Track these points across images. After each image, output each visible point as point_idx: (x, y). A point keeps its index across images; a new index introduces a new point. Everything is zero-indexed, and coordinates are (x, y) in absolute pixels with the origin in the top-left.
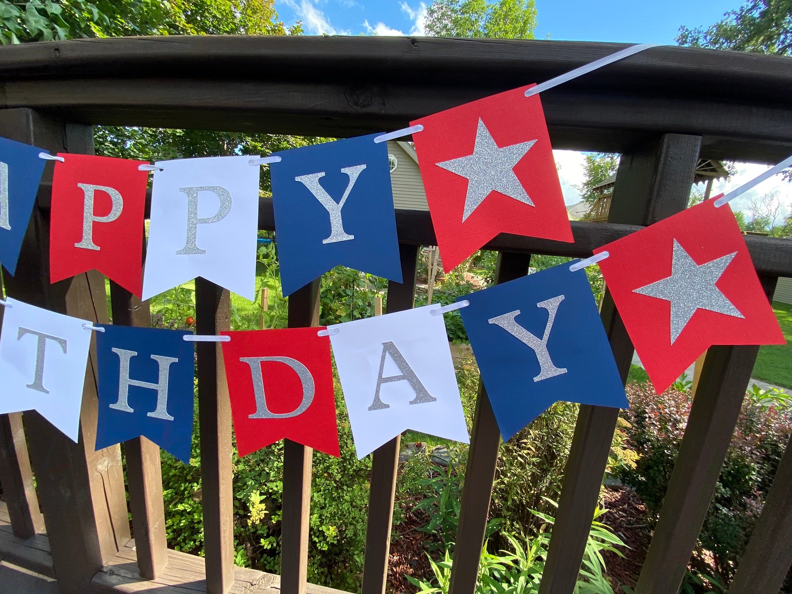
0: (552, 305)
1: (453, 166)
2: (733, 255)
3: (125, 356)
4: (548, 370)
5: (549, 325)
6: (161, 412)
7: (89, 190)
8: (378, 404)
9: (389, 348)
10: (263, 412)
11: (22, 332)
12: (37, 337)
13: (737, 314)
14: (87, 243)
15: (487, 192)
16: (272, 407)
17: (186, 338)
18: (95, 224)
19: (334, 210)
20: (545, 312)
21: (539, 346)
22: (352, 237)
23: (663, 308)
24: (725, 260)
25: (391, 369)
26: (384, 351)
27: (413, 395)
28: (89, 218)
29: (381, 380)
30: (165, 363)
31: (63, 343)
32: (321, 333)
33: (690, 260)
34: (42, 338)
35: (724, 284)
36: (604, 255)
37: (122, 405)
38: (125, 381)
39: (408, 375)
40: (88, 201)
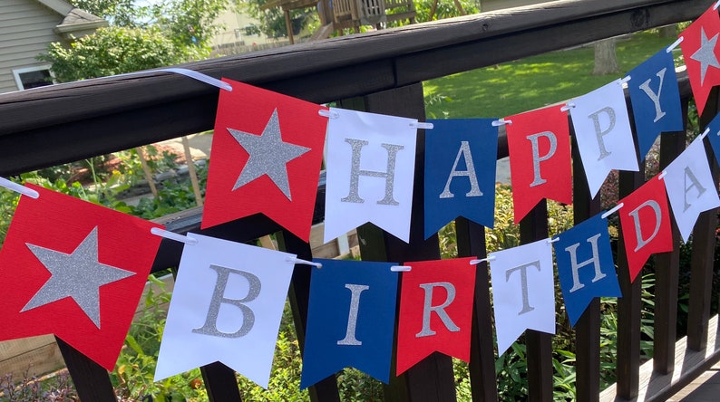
3: (572, 249)
6: (599, 275)
8: (686, 207)
9: (687, 171)
11: (509, 273)
12: (520, 270)
14: (538, 180)
15: (707, 67)
17: (603, 216)
18: (542, 163)
19: (656, 99)
22: (665, 114)
25: (689, 182)
26: (685, 174)
28: (537, 160)
29: (686, 191)
30: (594, 241)
31: (537, 264)
32: (660, 178)
34: (523, 269)
37: (576, 286)
38: (575, 268)
39: (695, 182)
40: (535, 147)
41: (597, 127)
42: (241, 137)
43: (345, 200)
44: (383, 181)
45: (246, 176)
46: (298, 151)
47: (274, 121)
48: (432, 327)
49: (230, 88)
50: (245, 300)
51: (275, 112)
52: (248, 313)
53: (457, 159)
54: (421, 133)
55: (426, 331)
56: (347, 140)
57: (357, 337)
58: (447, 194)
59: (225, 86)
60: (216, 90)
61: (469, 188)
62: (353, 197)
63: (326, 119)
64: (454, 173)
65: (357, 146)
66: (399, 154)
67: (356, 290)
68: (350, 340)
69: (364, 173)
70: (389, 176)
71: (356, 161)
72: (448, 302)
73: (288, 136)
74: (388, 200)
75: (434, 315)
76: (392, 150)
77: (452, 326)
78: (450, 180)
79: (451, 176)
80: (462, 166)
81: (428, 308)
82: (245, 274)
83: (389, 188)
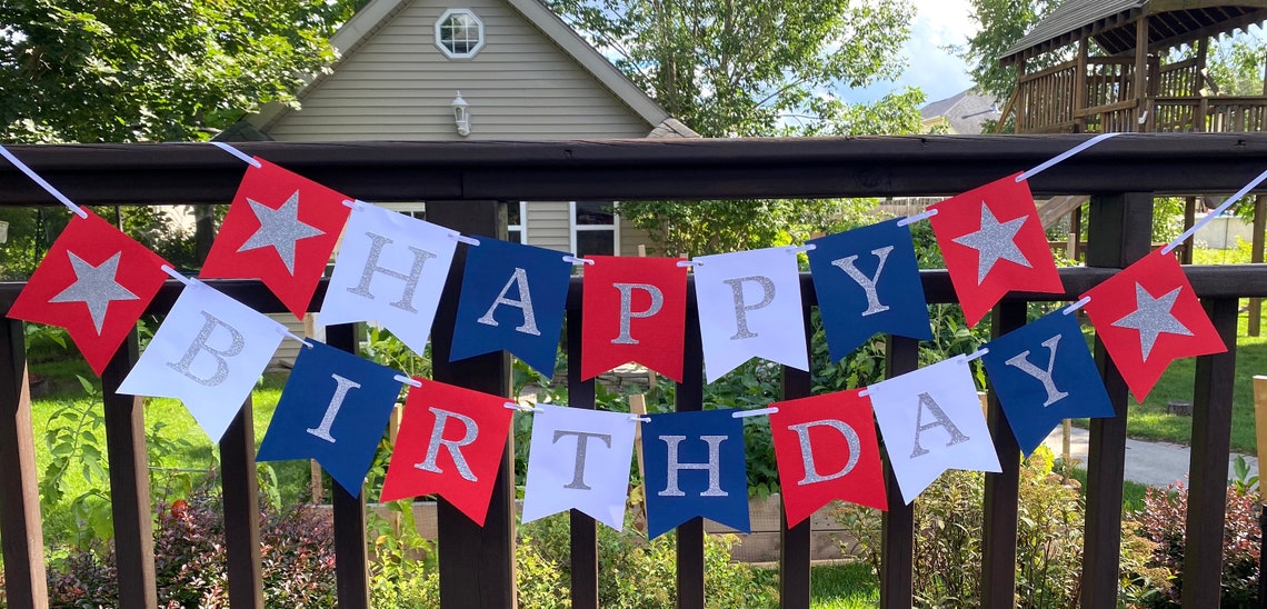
0: (1052, 344)
1: (965, 240)
2: (1180, 288)
3: (673, 442)
4: (1055, 395)
5: (1052, 359)
6: (714, 490)
7: (626, 290)
8: (918, 451)
9: (925, 398)
10: (812, 477)
11: (558, 435)
12: (577, 437)
13: (1188, 333)
14: (625, 337)
15: (995, 259)
16: (820, 470)
17: (735, 415)
18: (633, 320)
19: (869, 287)
20: (1048, 349)
21: (1045, 377)
22: (887, 308)
23: (1134, 334)
24: (1175, 293)
25: (928, 417)
26: (920, 402)
27: (949, 438)
28: (626, 314)
29: (920, 428)
30: (714, 442)
31: (607, 439)
32: (862, 394)
33: (1150, 297)
34: (583, 437)
35: (1177, 311)
36: (1087, 299)
37: (672, 489)
38: (674, 465)
39: (943, 420)
40: (626, 299)
41: (739, 297)
42: (257, 207)
43: (353, 290)
44: (402, 284)
45: (253, 243)
46: (314, 232)
47: (294, 200)
48: (439, 464)
49: (259, 166)
50: (224, 354)
51: (297, 193)
52: (223, 365)
53: (508, 285)
54: (461, 247)
55: (429, 464)
56: (368, 234)
57: (332, 432)
58: (488, 319)
59: (255, 163)
60: (246, 165)
61: (522, 323)
62: (362, 289)
63: (348, 210)
64: (501, 299)
65: (378, 242)
66: (429, 262)
67: (344, 385)
68: (323, 432)
69: (380, 269)
70: (412, 280)
71: (374, 254)
72: (467, 442)
73: (304, 216)
74: (405, 304)
75: (443, 449)
76: (421, 257)
77: (466, 473)
78: (495, 306)
79: (497, 301)
80: (514, 293)
81: (436, 440)
82: (231, 329)
83: (409, 293)
